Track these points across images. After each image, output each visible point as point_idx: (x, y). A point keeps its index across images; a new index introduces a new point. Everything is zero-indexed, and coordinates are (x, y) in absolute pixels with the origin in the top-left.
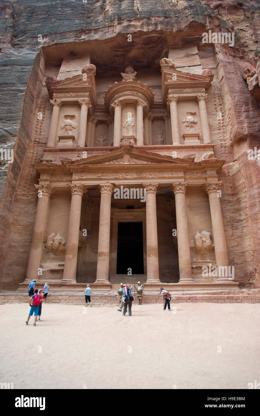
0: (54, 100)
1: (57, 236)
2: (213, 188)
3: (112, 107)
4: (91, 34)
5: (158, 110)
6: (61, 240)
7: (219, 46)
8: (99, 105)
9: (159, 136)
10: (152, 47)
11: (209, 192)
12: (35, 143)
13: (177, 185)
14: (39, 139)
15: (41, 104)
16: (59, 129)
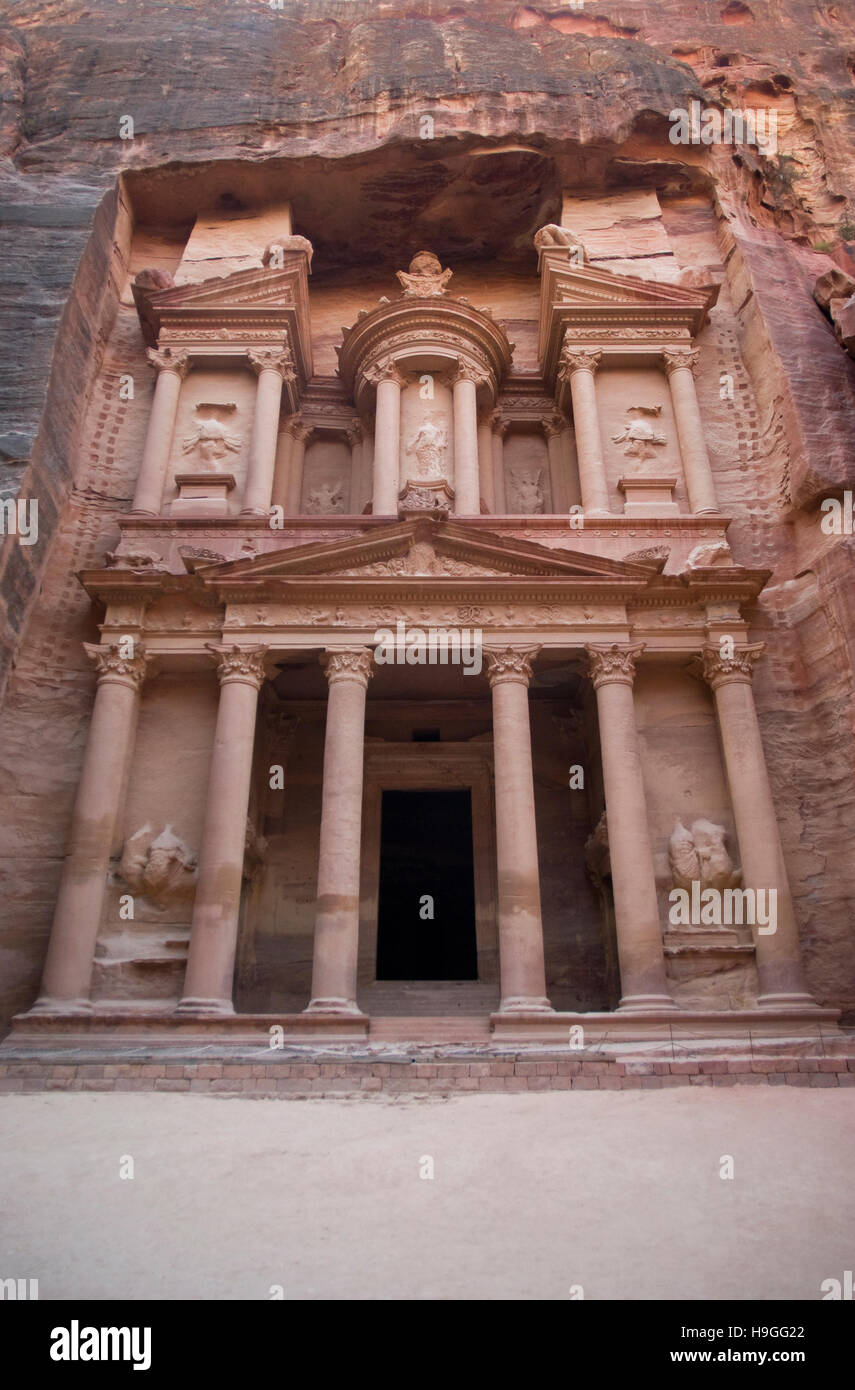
0: (162, 350)
1: (163, 834)
2: (730, 666)
3: (368, 382)
4: (299, 138)
5: (525, 400)
6: (178, 849)
7: (732, 199)
8: (317, 377)
9: (529, 490)
10: (506, 191)
11: (717, 680)
12: (87, 499)
13: (605, 655)
14: (105, 484)
15: (111, 366)
16: (178, 451)
